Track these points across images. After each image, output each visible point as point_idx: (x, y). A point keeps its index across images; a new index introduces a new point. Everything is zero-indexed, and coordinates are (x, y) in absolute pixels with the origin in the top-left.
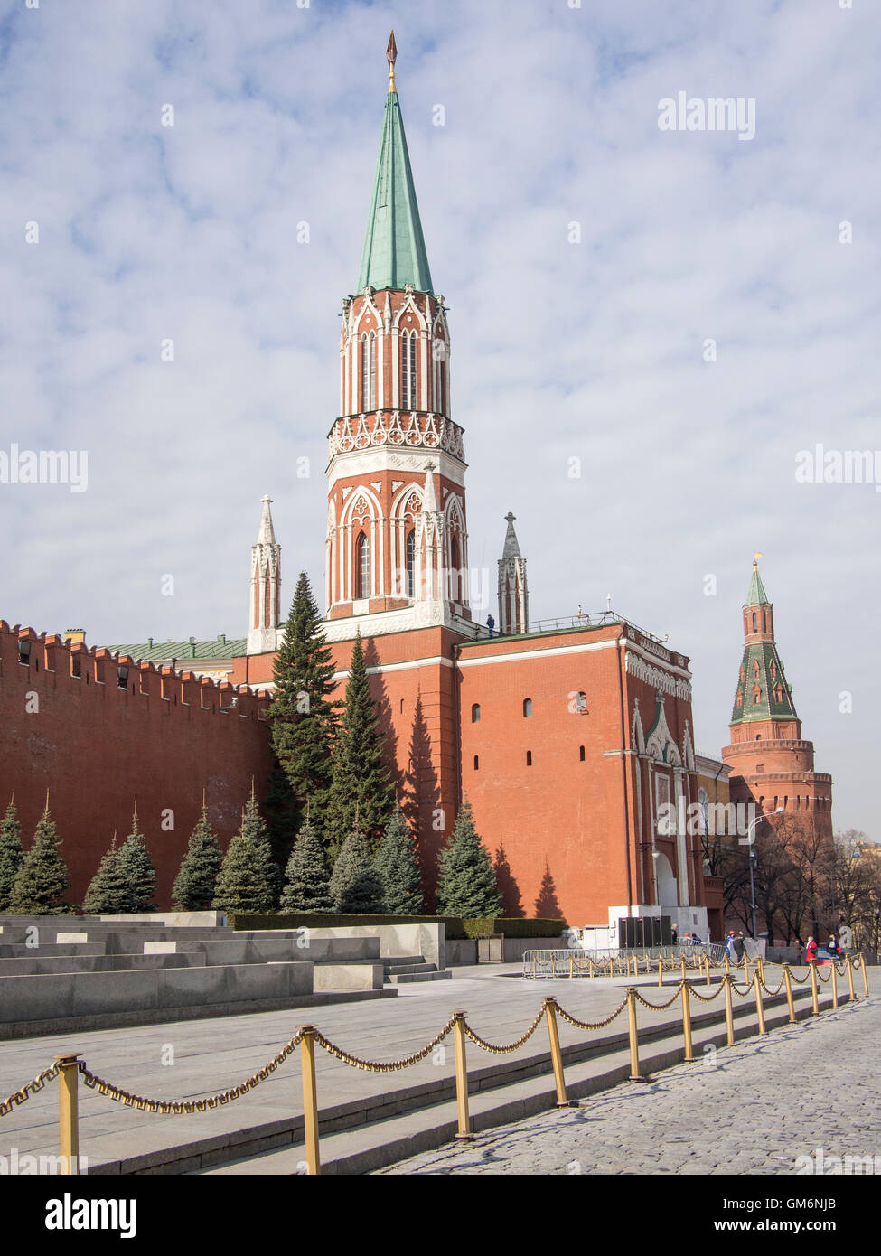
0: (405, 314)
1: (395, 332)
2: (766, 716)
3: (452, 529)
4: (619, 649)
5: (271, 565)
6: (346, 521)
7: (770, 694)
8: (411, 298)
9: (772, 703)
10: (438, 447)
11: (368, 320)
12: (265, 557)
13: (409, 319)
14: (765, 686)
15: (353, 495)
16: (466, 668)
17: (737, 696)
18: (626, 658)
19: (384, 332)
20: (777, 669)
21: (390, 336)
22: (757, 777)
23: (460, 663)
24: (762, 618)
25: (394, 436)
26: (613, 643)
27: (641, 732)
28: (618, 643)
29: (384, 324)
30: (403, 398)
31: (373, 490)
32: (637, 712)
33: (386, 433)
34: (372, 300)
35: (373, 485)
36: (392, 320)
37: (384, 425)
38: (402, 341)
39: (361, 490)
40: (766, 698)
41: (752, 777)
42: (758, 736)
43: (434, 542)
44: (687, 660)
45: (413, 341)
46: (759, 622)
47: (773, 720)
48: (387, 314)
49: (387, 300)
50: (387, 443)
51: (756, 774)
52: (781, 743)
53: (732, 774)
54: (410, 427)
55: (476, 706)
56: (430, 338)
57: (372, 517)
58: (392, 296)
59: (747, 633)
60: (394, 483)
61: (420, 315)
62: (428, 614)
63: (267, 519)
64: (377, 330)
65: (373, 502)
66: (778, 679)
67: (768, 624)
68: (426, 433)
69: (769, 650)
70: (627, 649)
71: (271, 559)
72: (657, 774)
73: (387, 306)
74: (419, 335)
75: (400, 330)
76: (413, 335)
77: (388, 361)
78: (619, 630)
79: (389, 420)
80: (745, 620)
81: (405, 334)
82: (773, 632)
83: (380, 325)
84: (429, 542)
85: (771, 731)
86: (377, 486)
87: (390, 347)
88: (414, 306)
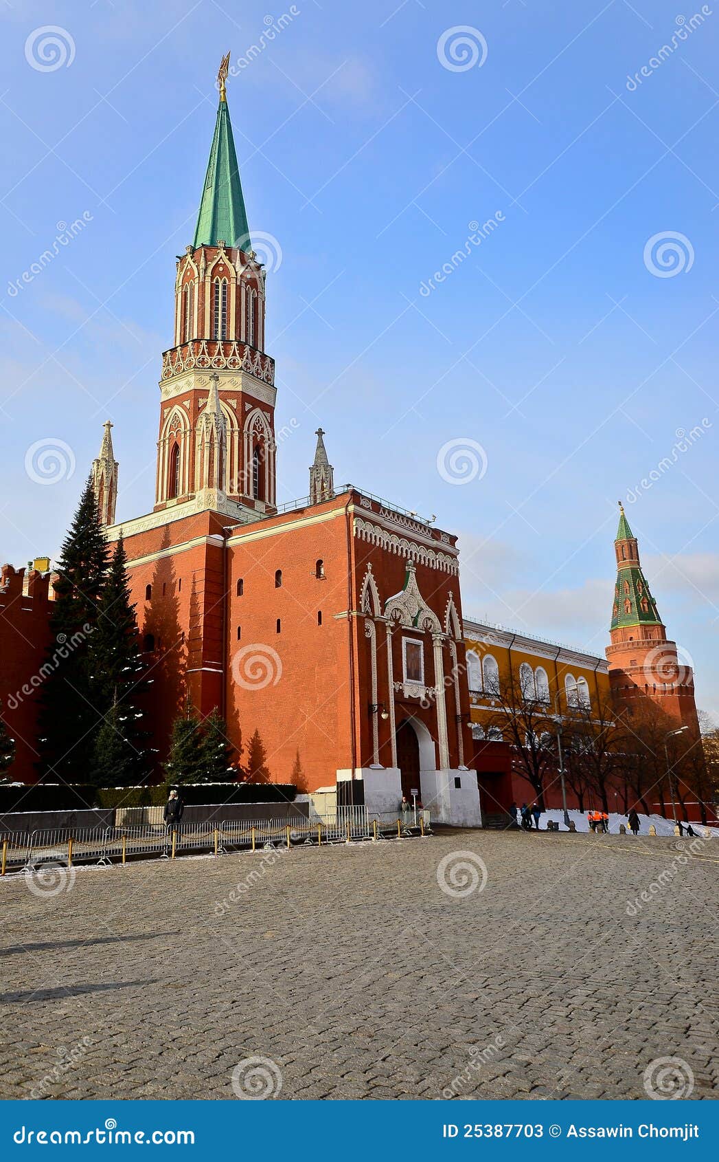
0: (217, 265)
1: (208, 279)
2: (636, 623)
3: (255, 438)
4: (348, 516)
5: (105, 476)
6: (165, 436)
7: (638, 606)
8: (222, 252)
9: (640, 612)
10: (241, 369)
11: (189, 274)
12: (101, 470)
13: (221, 269)
14: (634, 599)
15: (171, 412)
16: (238, 545)
17: (614, 608)
18: (354, 523)
19: (199, 280)
20: (643, 587)
21: (204, 283)
22: (631, 669)
23: (231, 542)
24: (629, 549)
25: (203, 362)
26: (342, 511)
27: (376, 595)
28: (346, 510)
29: (199, 274)
30: (213, 331)
31: (184, 407)
32: (369, 577)
33: (194, 360)
34: (192, 258)
35: (185, 403)
36: (205, 270)
37: (194, 353)
38: (214, 288)
39: (177, 409)
40: (635, 609)
41: (627, 670)
42: (631, 639)
43: (212, 439)
44: (453, 539)
45: (224, 287)
46: (626, 552)
47: (641, 625)
48: (202, 265)
49: (203, 255)
50: (195, 367)
51: (630, 667)
52: (648, 642)
53: (610, 668)
54: (216, 354)
55: (240, 582)
56: (238, 284)
57: (182, 429)
58: (208, 251)
59: (618, 561)
60: (200, 400)
61: (230, 266)
62: (203, 500)
63: (106, 440)
64: (194, 280)
65: (183, 417)
66: (644, 594)
67: (634, 553)
68: (229, 358)
69: (636, 574)
70: (356, 515)
71: (105, 471)
72: (404, 639)
73: (202, 259)
74: (229, 281)
75: (212, 280)
76: (225, 282)
77: (202, 303)
78: (348, 498)
79: (198, 348)
80: (617, 551)
81: (217, 282)
82: (638, 559)
83: (196, 275)
84: (207, 439)
85: (640, 634)
86: (187, 403)
87: (204, 292)
88: (225, 258)
